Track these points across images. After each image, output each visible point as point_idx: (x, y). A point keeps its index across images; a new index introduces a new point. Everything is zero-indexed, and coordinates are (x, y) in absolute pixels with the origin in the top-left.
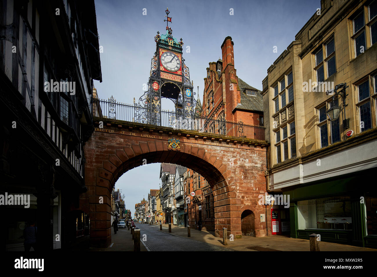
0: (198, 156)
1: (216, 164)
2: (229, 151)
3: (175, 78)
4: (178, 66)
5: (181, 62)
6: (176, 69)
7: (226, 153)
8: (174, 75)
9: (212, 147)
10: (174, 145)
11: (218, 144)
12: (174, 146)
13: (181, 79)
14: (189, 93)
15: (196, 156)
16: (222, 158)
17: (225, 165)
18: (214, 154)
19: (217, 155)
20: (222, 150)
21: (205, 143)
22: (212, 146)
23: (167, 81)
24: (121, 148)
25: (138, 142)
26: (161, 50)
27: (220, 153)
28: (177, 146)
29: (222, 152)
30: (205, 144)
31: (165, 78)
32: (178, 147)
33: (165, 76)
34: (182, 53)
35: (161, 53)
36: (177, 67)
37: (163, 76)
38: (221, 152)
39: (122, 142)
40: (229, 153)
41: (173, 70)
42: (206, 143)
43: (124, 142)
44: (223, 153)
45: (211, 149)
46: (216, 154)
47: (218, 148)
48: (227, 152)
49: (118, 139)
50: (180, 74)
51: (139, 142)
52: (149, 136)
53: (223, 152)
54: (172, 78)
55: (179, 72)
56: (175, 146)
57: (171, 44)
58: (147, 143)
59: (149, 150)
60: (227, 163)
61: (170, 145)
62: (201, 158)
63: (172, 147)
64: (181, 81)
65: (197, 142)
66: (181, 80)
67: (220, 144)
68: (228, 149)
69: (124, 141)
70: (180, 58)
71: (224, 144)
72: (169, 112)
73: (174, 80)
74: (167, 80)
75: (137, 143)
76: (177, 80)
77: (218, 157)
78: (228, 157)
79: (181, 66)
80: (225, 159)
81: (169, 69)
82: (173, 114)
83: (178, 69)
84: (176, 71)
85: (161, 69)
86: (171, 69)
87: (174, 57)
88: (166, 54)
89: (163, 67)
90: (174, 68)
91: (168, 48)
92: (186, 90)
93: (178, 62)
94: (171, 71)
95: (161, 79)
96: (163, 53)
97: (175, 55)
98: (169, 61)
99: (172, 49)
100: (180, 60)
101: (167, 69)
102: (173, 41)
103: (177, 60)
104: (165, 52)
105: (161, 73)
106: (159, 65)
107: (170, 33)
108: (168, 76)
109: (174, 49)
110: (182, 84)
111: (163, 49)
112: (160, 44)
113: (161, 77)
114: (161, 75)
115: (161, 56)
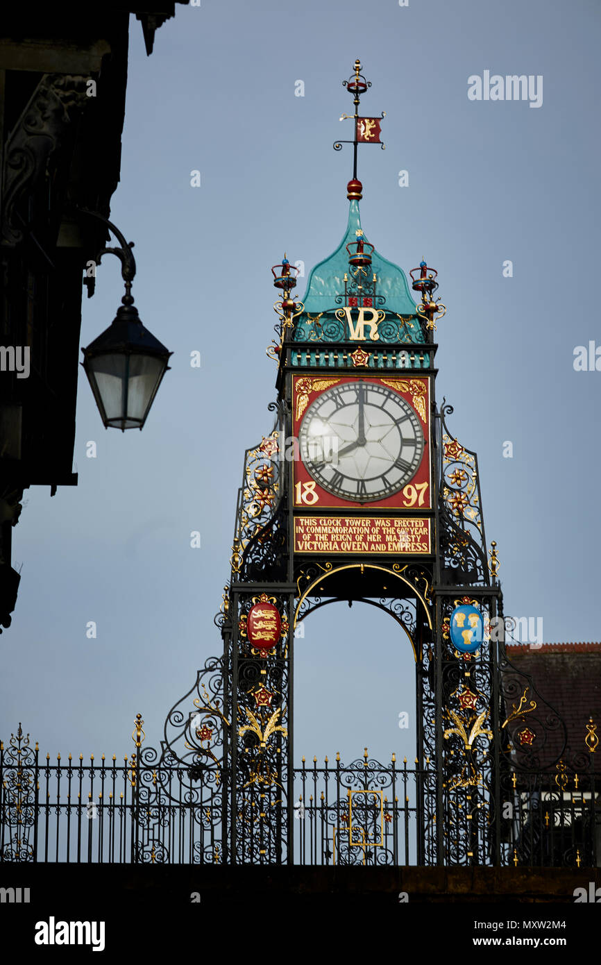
3: (388, 538)
4: (409, 454)
5: (424, 426)
6: (396, 476)
8: (379, 522)
13: (424, 532)
14: (467, 624)
23: (335, 566)
26: (304, 384)
31: (325, 547)
33: (324, 538)
34: (436, 371)
35: (303, 401)
36: (399, 464)
37: (313, 538)
41: (375, 487)
50: (421, 502)
54: (365, 539)
55: (416, 495)
57: (367, 329)
64: (425, 549)
66: (424, 538)
70: (420, 404)
72: (339, 770)
73: (381, 549)
74: (338, 559)
76: (397, 549)
79: (425, 454)
81: (349, 487)
82: (366, 775)
83: (410, 473)
84: (395, 493)
85: (300, 498)
86: (363, 486)
87: (381, 408)
88: (334, 398)
89: (310, 487)
90: (382, 476)
91: (349, 362)
92: (447, 614)
93: (408, 430)
94: (362, 498)
95: (296, 565)
96: (314, 396)
97: (390, 393)
98: (354, 437)
99: (372, 364)
100: (422, 413)
101: (339, 489)
102: (375, 313)
103: (402, 420)
104: (328, 388)
105: (298, 523)
106: (287, 481)
107: (360, 263)
108: (344, 530)
109: (381, 357)
110: (430, 567)
111: (312, 377)
112: (295, 350)
113: (297, 548)
114: (299, 537)
115: (302, 417)
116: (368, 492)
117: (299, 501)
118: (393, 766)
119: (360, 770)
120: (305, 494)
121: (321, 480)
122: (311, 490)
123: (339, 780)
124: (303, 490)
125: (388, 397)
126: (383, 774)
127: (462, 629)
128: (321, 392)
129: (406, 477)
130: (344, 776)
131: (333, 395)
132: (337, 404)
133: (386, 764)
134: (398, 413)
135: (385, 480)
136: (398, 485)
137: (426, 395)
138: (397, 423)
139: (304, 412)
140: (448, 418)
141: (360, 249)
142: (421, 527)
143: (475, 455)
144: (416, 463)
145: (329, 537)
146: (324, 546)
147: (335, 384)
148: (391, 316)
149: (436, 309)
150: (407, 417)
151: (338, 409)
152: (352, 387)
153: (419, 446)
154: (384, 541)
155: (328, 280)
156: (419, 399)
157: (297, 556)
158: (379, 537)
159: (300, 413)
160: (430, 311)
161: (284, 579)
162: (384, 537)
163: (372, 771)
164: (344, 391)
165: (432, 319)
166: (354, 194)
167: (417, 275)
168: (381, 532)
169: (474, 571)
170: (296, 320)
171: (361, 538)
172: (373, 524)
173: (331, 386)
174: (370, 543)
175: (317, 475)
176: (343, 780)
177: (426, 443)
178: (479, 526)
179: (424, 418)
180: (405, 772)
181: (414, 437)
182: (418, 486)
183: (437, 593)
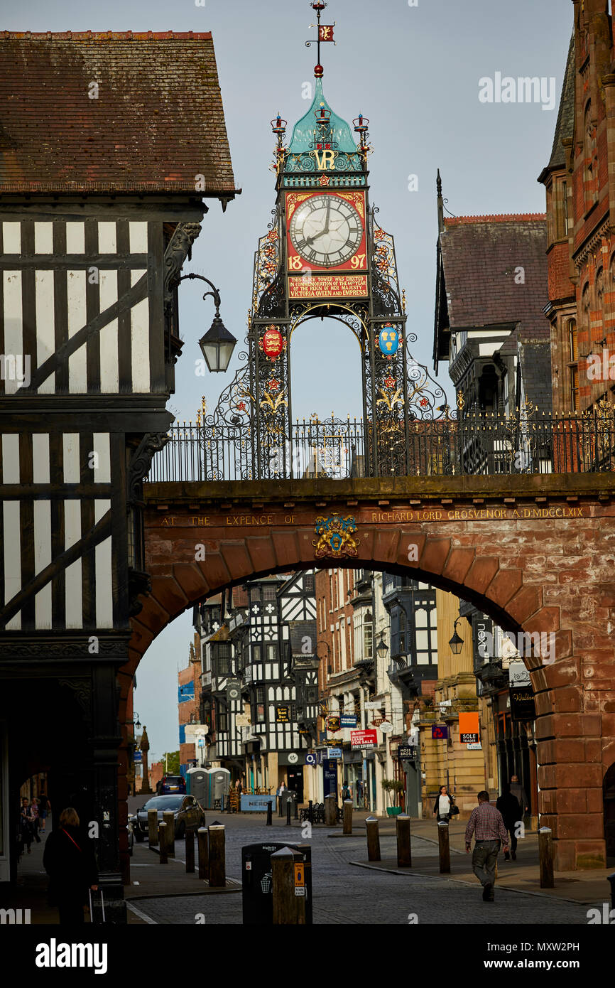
0: (424, 569)
1: (496, 588)
2: (549, 534)
3: (343, 288)
4: (353, 237)
5: (362, 220)
6: (346, 250)
7: (536, 543)
8: (338, 278)
9: (479, 526)
10: (336, 538)
11: (502, 513)
12: (335, 542)
13: (363, 283)
14: (389, 338)
15: (416, 567)
16: (522, 562)
17: (533, 589)
18: (488, 550)
19: (499, 553)
20: (519, 534)
21: (451, 515)
22: (482, 523)
23: (313, 305)
24: (166, 569)
25: (217, 544)
26: (292, 198)
27: (514, 545)
28: (348, 542)
29: (521, 540)
30: (450, 519)
32: (351, 543)
33: (306, 289)
34: (369, 187)
35: (292, 208)
36: (348, 243)
37: (299, 290)
38: (515, 541)
39: (167, 551)
40: (551, 540)
41: (334, 258)
42: (457, 515)
43: (173, 549)
44: (525, 541)
45: (474, 535)
46: (495, 550)
47: (505, 527)
48: (540, 536)
49: (156, 542)
50: (362, 265)
51: (221, 546)
52: (250, 520)
53: (525, 539)
54: (329, 289)
55: (358, 262)
56: (339, 542)
57: (328, 163)
58: (246, 544)
59: (253, 567)
60: (540, 580)
61: (322, 541)
62: (438, 573)
63: (330, 548)
64: (365, 294)
65: (421, 516)
66: (364, 287)
67: (510, 511)
68: (548, 523)
69: (175, 546)
70: (359, 206)
71: (527, 511)
72: (318, 424)
73: (338, 295)
74: (314, 302)
75: (215, 547)
76: (348, 293)
77: (505, 560)
78: (547, 554)
79: (363, 238)
80: (534, 566)
81: (320, 258)
82: (333, 427)
83: (355, 249)
84: (347, 261)
85: (292, 266)
86: (328, 257)
87: (337, 210)
88: (310, 205)
89: (297, 259)
90: (339, 251)
91: (318, 183)
92: (378, 333)
93: (353, 223)
94: (327, 265)
95: (290, 305)
96: (298, 205)
97: (342, 201)
98: (322, 228)
99: (331, 184)
100: (361, 213)
101: (314, 260)
102: (332, 153)
103: (350, 217)
104: (306, 200)
105: (291, 281)
106: (283, 255)
107: (323, 123)
108: (318, 284)
109: (336, 179)
110: (367, 304)
111: (296, 193)
112: (286, 177)
113: (291, 296)
114: (291, 289)
115: (291, 217)
116: (331, 260)
117: (291, 268)
118: (348, 422)
119: (330, 424)
120: (294, 263)
121: (303, 255)
122: (297, 261)
123: (318, 430)
124: (293, 261)
125: (341, 203)
126: (342, 426)
127: (386, 342)
128: (302, 202)
129: (353, 251)
130: (321, 428)
131: (310, 203)
132: (312, 209)
133: (345, 421)
134: (347, 213)
135: (340, 253)
136: (348, 256)
137: (363, 202)
138: (347, 219)
139: (293, 214)
140: (376, 215)
141: (323, 115)
142: (362, 281)
143: (392, 236)
144: (358, 242)
145: (309, 288)
146: (306, 294)
147: (310, 197)
148: (342, 154)
149: (368, 149)
150: (353, 215)
151: (312, 212)
152: (320, 198)
153: (360, 232)
154: (340, 290)
155: (304, 132)
156: (359, 204)
157: (290, 301)
158: (338, 288)
159: (290, 215)
160: (364, 151)
161: (284, 316)
162: (340, 287)
163: (336, 424)
164: (316, 201)
165: (366, 156)
166: (318, 74)
167: (357, 123)
168: (338, 284)
169: (393, 306)
170: (286, 159)
171: (327, 288)
172: (334, 280)
173: (308, 198)
174: (333, 291)
175: (301, 252)
176: (320, 431)
177: (364, 230)
178: (395, 279)
179: (362, 216)
180: (355, 425)
181: (356, 227)
182: (360, 257)
183: (371, 321)
